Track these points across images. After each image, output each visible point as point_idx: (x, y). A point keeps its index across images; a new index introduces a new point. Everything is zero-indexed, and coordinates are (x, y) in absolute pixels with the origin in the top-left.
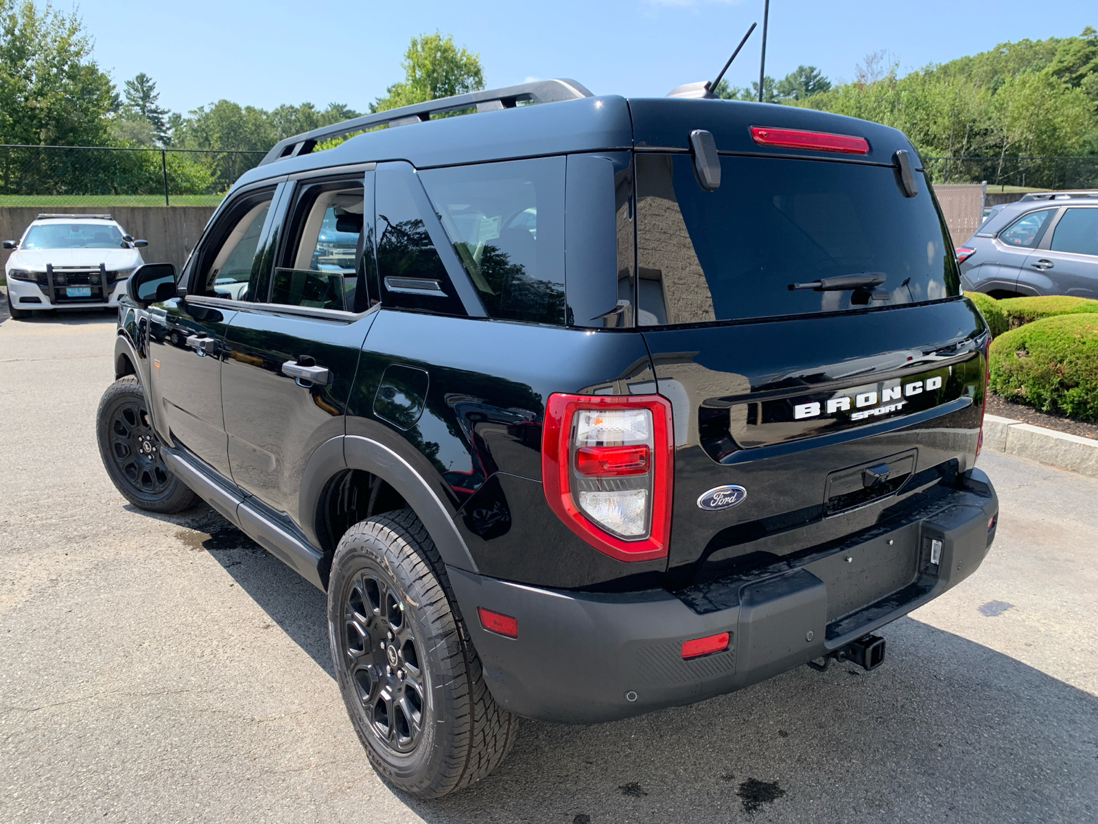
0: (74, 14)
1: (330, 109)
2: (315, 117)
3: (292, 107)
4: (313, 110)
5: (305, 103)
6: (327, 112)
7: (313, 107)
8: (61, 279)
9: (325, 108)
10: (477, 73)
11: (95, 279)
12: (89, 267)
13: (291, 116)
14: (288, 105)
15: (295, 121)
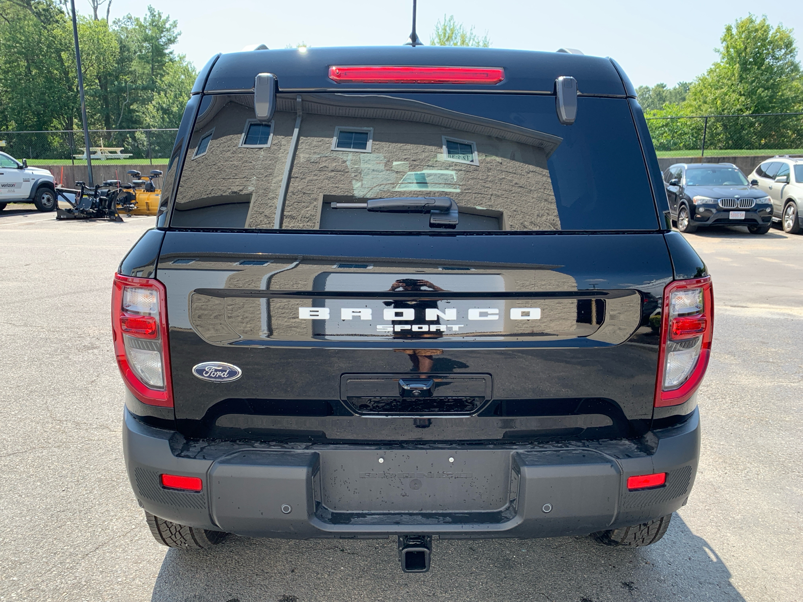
0: (486, 37)
1: (677, 86)
2: (664, 94)
3: (647, 88)
4: (665, 89)
5: (659, 83)
6: (675, 89)
7: (665, 86)
9: (673, 87)
10: (789, 45)
13: (646, 94)
14: (644, 86)
15: (648, 98)
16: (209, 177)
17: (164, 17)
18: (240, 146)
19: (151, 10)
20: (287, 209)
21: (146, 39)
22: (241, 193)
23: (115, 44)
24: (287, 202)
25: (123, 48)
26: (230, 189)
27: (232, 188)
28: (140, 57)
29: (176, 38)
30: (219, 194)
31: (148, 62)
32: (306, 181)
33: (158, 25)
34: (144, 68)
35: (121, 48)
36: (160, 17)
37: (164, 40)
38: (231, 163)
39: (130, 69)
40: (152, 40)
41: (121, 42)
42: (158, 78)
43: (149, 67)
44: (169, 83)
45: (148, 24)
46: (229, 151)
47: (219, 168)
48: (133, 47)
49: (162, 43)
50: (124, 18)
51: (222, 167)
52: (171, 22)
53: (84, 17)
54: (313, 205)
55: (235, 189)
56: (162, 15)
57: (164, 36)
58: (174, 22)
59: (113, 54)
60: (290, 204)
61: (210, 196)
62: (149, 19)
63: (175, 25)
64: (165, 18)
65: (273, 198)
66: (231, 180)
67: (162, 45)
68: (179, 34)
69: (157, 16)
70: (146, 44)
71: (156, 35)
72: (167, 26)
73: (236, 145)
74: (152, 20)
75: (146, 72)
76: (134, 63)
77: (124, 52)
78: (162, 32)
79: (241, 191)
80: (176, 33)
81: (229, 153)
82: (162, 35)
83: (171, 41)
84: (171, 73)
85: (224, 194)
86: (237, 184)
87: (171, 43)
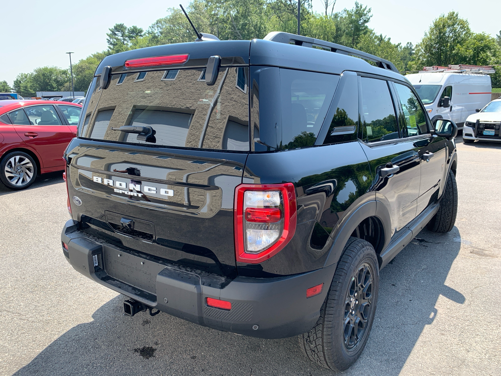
8: (481, 126)
11: (497, 127)
12: (496, 122)
16: (174, 96)
17: (363, 7)
18: (198, 80)
19: (357, 4)
20: (210, 122)
21: (352, 22)
22: (191, 108)
23: (334, 27)
24: (211, 118)
25: (338, 29)
26: (186, 105)
27: (187, 104)
28: (347, 34)
29: (369, 19)
30: (179, 107)
31: (351, 36)
32: (224, 106)
33: (360, 13)
34: (348, 40)
35: (337, 29)
36: (361, 7)
37: (362, 21)
38: (190, 90)
39: (341, 41)
40: (354, 22)
41: (337, 26)
42: (355, 45)
43: (351, 39)
44: (361, 47)
45: (354, 13)
46: (191, 82)
47: (182, 92)
48: (343, 28)
49: (360, 23)
50: (342, 11)
51: (184, 92)
52: (367, 10)
53: (319, 15)
54: (223, 121)
55: (188, 106)
56: (362, 6)
57: (362, 19)
58: (370, 9)
59: (332, 34)
60: (212, 120)
61: (174, 107)
62: (355, 10)
63: (369, 11)
64: (365, 8)
65: (205, 114)
66: (187, 100)
67: (361, 25)
68: (371, 16)
69: (360, 7)
70: (351, 25)
71: (357, 19)
72: (365, 12)
73: (196, 80)
74: (356, 10)
75: (350, 42)
76: (343, 37)
77: (338, 31)
78: (362, 16)
79: (191, 107)
80: (370, 16)
81: (191, 84)
82: (361, 18)
83: (366, 21)
84: (362, 41)
85: (182, 108)
86: (190, 103)
87: (366, 23)
